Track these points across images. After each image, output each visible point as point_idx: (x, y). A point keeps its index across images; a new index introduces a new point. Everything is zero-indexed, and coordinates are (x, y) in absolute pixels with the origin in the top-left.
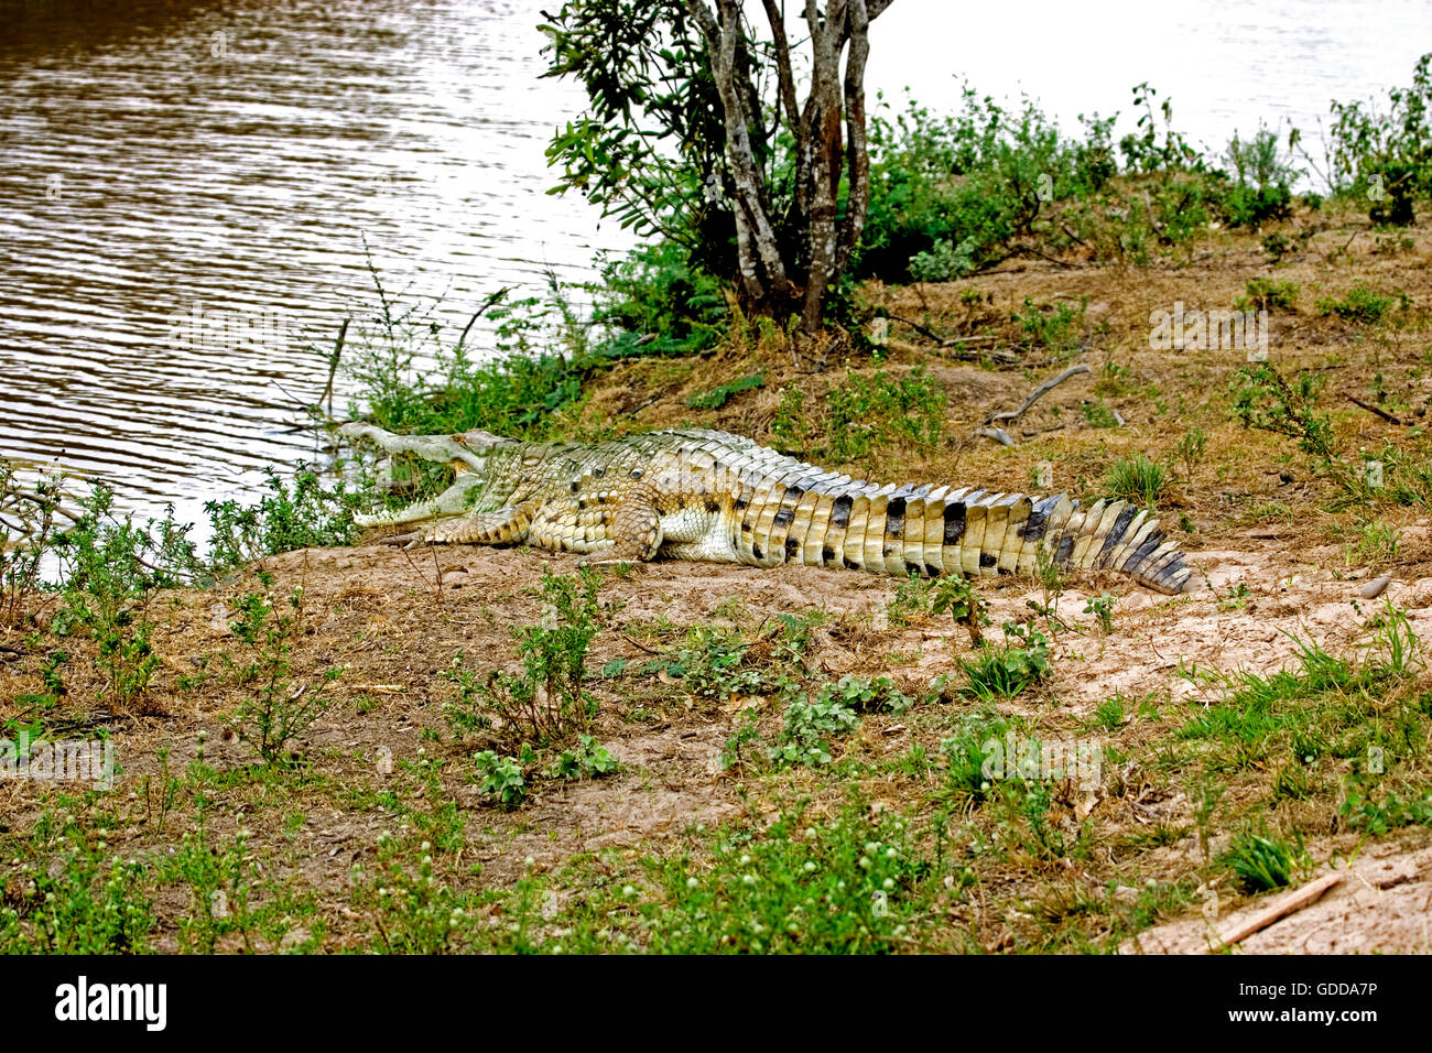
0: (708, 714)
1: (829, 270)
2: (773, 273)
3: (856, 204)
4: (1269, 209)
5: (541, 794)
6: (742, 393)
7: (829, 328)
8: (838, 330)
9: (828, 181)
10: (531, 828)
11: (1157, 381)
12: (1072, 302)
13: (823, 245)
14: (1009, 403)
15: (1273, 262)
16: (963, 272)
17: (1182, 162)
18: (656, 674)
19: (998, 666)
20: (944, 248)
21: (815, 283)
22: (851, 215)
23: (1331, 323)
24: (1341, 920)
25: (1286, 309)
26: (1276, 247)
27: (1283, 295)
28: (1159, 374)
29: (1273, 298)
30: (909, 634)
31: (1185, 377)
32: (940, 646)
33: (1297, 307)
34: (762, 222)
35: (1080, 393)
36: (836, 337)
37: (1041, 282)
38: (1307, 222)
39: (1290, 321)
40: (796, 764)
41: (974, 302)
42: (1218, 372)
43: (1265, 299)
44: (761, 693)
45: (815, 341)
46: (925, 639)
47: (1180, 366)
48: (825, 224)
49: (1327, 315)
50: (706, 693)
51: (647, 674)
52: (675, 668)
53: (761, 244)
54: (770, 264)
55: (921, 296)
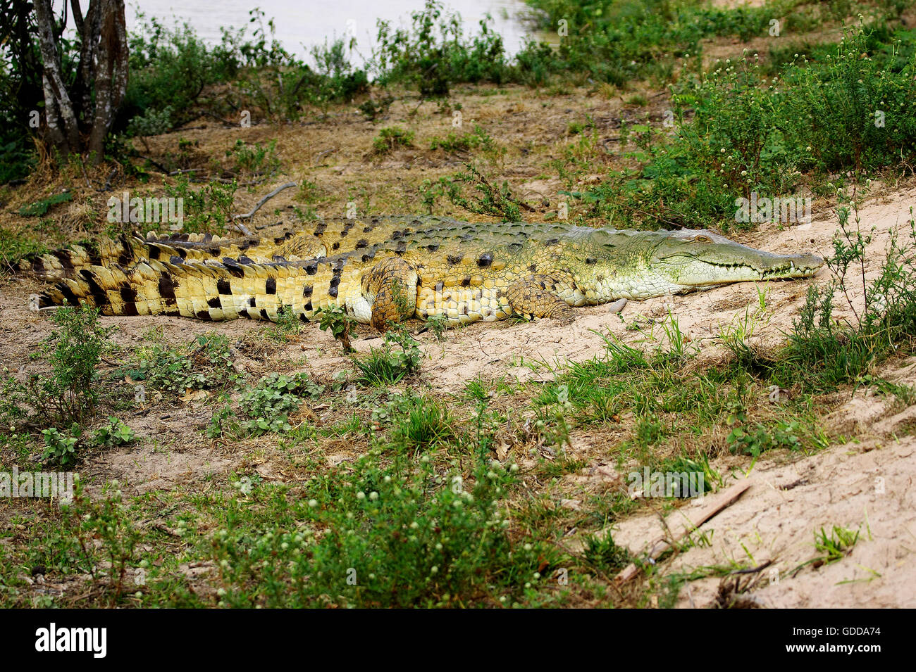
0: (174, 403)
1: (107, 123)
2: (69, 124)
3: (121, 79)
4: (355, 86)
5: (88, 457)
6: (57, 205)
7: (107, 161)
8: (114, 163)
9: (106, 62)
10: (89, 481)
11: (336, 192)
12: (251, 146)
13: (104, 106)
14: (242, 208)
15: (371, 120)
16: (166, 129)
17: (282, 60)
18: (123, 378)
19: (383, 362)
20: (150, 112)
21: (98, 132)
22: (117, 86)
23: (438, 154)
24: (774, 510)
25: (407, 145)
26: (369, 111)
27: (404, 136)
28: (337, 188)
29: (398, 139)
30: (291, 347)
31: (355, 189)
32: (317, 354)
33: (414, 144)
34: (62, 92)
35: (287, 201)
36: (113, 168)
37: (224, 134)
38: (379, 96)
39: (409, 153)
40: (265, 432)
41: (187, 147)
42: (375, 186)
43: (393, 139)
44: (206, 387)
45: (99, 170)
46: (304, 350)
47: (350, 183)
48: (105, 92)
49: (435, 149)
50: (170, 389)
51: (116, 379)
52: (137, 374)
53: (62, 106)
54: (68, 119)
55: (145, 144)
